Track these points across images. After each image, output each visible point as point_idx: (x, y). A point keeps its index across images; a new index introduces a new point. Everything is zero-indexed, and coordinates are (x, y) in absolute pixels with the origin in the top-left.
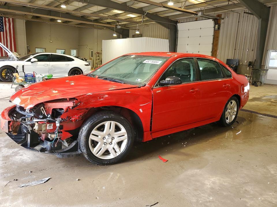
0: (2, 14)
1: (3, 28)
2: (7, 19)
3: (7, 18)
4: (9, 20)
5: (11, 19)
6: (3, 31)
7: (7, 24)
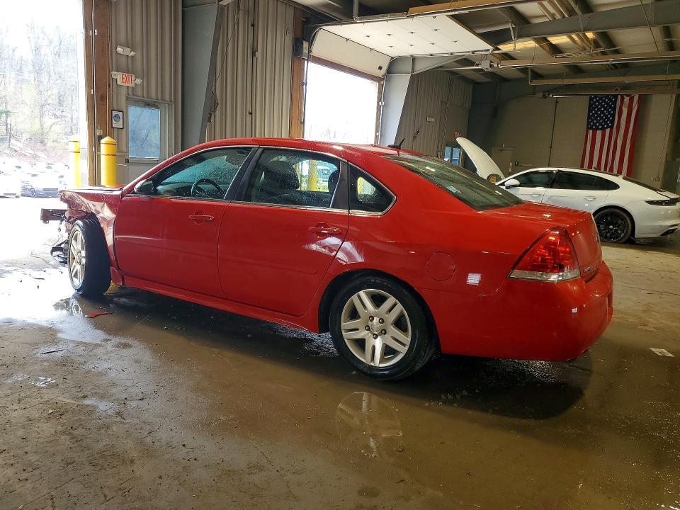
0: (617, 89)
1: (612, 122)
2: (627, 99)
3: (627, 96)
4: (632, 99)
5: (636, 98)
6: (612, 128)
7: (625, 110)
